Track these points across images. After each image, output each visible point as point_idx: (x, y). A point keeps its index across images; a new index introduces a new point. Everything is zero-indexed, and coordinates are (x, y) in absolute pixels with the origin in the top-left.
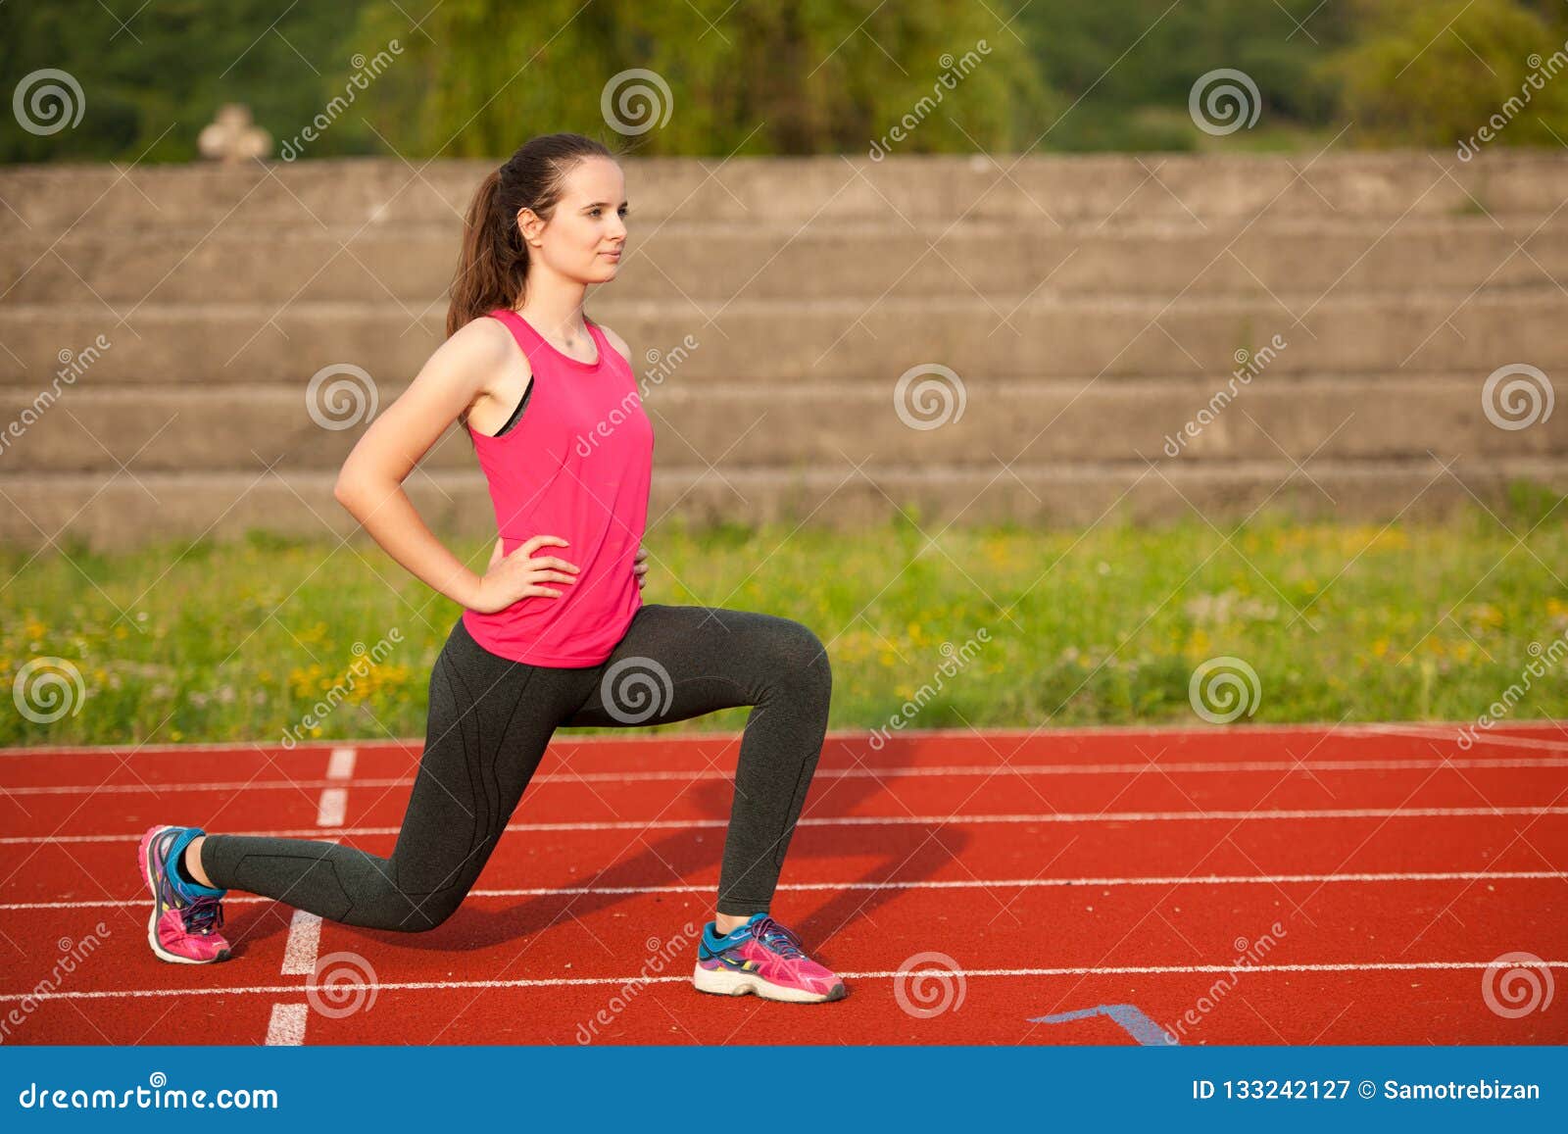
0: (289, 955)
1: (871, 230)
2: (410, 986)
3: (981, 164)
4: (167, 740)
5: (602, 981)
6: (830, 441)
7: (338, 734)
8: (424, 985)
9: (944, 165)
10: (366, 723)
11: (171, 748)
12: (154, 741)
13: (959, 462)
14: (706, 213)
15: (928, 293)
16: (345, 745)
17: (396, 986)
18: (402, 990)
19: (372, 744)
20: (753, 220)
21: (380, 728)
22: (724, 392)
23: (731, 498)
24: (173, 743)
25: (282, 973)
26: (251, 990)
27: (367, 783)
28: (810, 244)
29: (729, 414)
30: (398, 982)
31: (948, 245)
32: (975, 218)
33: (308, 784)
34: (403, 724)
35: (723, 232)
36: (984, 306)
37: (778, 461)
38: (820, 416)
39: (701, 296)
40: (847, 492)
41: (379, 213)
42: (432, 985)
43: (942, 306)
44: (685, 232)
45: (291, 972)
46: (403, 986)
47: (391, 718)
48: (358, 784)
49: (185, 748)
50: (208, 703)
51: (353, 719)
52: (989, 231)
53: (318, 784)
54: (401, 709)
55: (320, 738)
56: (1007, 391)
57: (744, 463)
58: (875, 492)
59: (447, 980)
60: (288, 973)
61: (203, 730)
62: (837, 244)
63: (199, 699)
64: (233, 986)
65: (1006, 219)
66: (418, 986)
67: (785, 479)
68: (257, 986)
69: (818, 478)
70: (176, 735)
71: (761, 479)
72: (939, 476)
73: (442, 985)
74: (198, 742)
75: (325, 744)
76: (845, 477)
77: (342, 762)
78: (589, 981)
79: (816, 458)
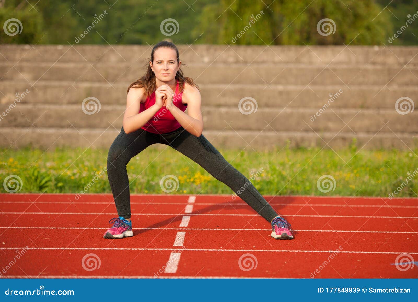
0: (176, 242)
1: (345, 66)
2: (210, 250)
3: (376, 48)
4: (144, 193)
5: (265, 251)
6: (331, 125)
7: (191, 193)
8: (214, 250)
9: (366, 48)
10: (199, 190)
11: (145, 195)
12: (140, 193)
13: (368, 132)
14: (298, 61)
15: (360, 84)
16: (193, 195)
17: (206, 250)
18: (207, 251)
19: (201, 195)
20: (311, 63)
21: (202, 191)
22: (301, 110)
23: (303, 140)
24: (145, 193)
25: (174, 246)
26: (165, 249)
27: (199, 204)
28: (327, 70)
29: (303, 116)
30: (206, 249)
31: (366, 71)
32: (374, 63)
33: (182, 204)
34: (209, 191)
35: (302, 66)
36: (376, 88)
37: (317, 130)
38: (328, 118)
39: (296, 84)
40: (335, 139)
41: (206, 59)
42: (216, 250)
43: (364, 88)
44: (292, 66)
45: (176, 246)
46: (207, 250)
47: (206, 189)
48: (196, 204)
49: (149, 195)
50: (155, 184)
51: (195, 188)
52: (379, 67)
53: (185, 204)
54: (209, 187)
55: (186, 193)
56: (382, 112)
57: (307, 130)
58: (344, 139)
59: (221, 249)
60: (175, 246)
61: (154, 191)
62: (335, 70)
63: (153, 183)
64: (160, 248)
65: (384, 64)
66: (212, 250)
67: (318, 135)
68: (166, 248)
69: (328, 135)
70: (146, 191)
71: (311, 135)
72: (362, 135)
73: (219, 250)
74: (152, 193)
75: (188, 195)
76: (335, 135)
77: (192, 199)
78: (261, 251)
79: (327, 129)
